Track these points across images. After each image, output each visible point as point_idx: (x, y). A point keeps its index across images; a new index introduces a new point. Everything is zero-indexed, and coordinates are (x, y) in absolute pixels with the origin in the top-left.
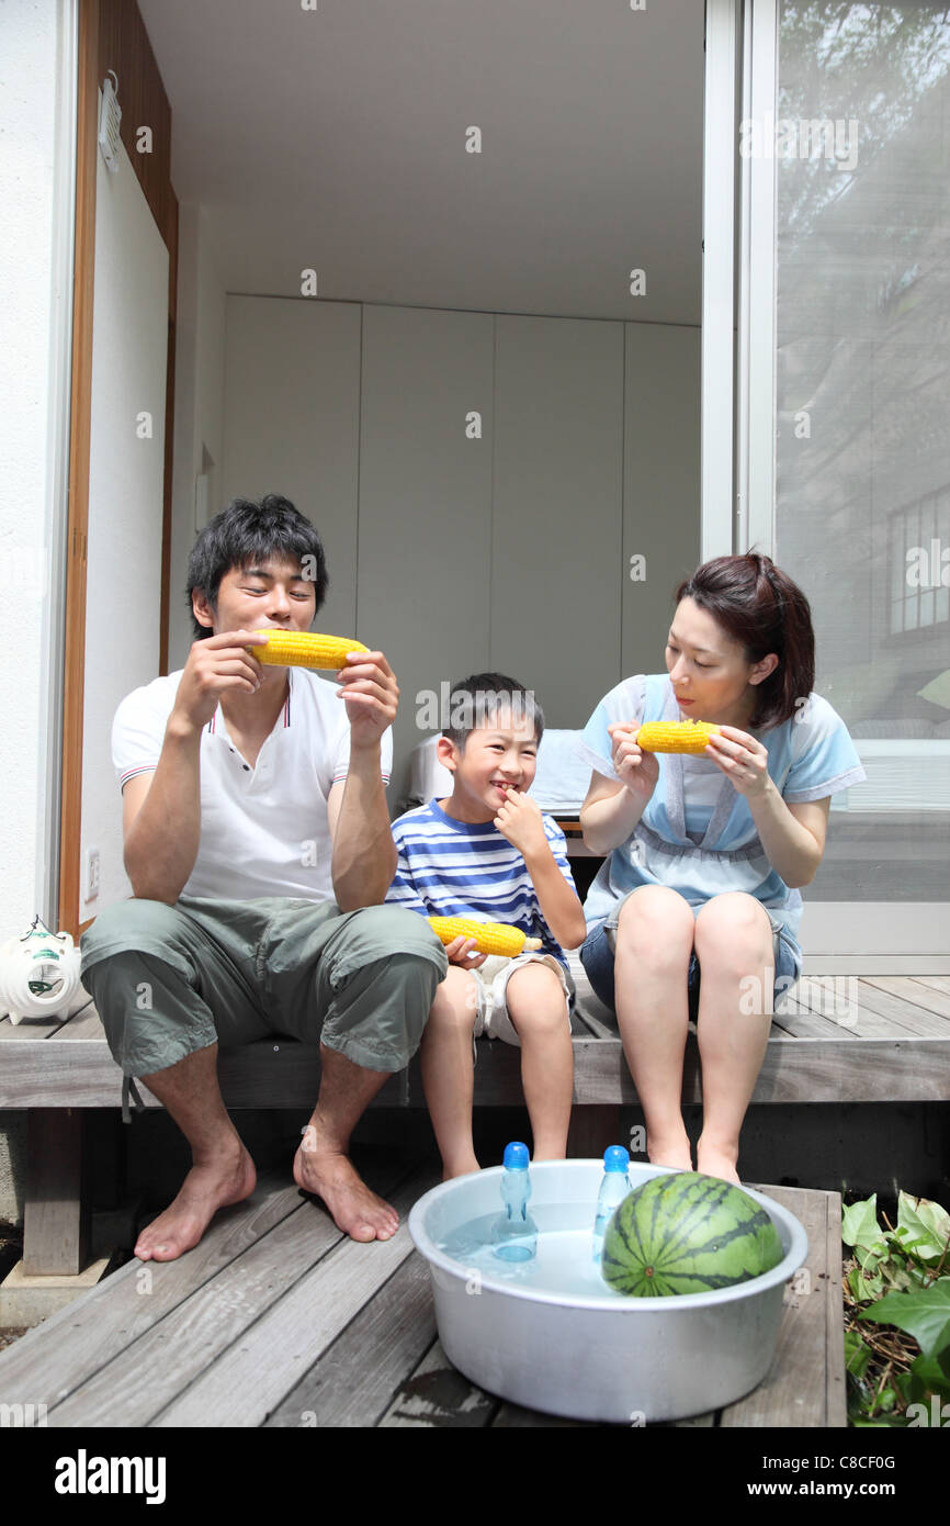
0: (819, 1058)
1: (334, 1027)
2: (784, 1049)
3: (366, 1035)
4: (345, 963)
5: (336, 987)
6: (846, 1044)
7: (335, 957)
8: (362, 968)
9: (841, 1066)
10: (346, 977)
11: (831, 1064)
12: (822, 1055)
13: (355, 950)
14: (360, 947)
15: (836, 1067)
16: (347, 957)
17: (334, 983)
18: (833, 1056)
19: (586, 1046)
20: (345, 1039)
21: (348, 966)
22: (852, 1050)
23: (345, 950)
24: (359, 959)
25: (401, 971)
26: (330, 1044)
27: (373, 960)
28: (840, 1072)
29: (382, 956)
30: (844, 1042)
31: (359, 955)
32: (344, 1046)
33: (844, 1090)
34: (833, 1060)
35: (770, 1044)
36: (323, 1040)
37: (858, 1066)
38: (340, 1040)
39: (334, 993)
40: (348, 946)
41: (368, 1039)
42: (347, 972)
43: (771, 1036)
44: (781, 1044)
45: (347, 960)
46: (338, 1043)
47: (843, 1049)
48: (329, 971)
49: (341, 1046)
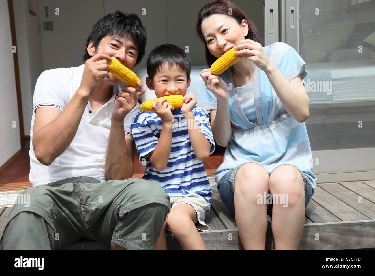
0: (325, 232)
1: (120, 235)
2: (310, 229)
3: (136, 239)
4: (128, 207)
5: (122, 217)
6: (336, 225)
7: (122, 204)
8: (136, 209)
9: (334, 235)
10: (127, 213)
11: (330, 234)
12: (326, 230)
13: (133, 201)
14: (135, 200)
15: (332, 235)
16: (128, 204)
17: (121, 216)
18: (331, 231)
19: (221, 233)
20: (125, 241)
21: (129, 208)
22: (340, 227)
23: (127, 201)
24: (135, 205)
25: (154, 211)
26: (118, 243)
27: (141, 206)
28: (334, 237)
29: (145, 204)
30: (335, 224)
31: (135, 203)
32: (124, 244)
33: (336, 245)
34: (331, 232)
35: (305, 227)
36: (113, 240)
37: (342, 234)
38: (123, 241)
39: (120, 220)
40: (129, 199)
41: (137, 241)
42: (128, 211)
43: (305, 223)
44: (308, 227)
45: (129, 206)
46: (122, 242)
47: (335, 227)
48: (119, 210)
49: (123, 244)
